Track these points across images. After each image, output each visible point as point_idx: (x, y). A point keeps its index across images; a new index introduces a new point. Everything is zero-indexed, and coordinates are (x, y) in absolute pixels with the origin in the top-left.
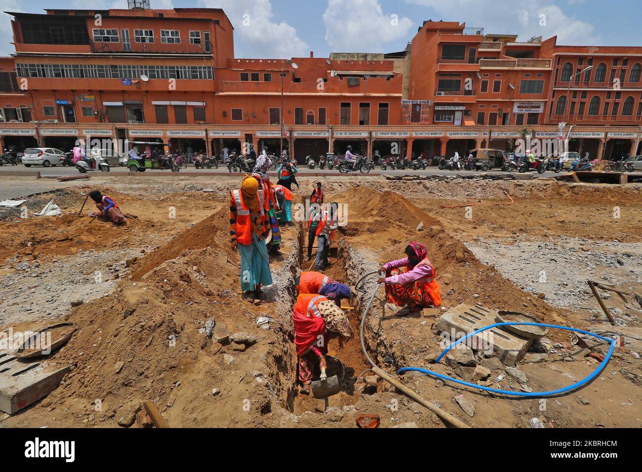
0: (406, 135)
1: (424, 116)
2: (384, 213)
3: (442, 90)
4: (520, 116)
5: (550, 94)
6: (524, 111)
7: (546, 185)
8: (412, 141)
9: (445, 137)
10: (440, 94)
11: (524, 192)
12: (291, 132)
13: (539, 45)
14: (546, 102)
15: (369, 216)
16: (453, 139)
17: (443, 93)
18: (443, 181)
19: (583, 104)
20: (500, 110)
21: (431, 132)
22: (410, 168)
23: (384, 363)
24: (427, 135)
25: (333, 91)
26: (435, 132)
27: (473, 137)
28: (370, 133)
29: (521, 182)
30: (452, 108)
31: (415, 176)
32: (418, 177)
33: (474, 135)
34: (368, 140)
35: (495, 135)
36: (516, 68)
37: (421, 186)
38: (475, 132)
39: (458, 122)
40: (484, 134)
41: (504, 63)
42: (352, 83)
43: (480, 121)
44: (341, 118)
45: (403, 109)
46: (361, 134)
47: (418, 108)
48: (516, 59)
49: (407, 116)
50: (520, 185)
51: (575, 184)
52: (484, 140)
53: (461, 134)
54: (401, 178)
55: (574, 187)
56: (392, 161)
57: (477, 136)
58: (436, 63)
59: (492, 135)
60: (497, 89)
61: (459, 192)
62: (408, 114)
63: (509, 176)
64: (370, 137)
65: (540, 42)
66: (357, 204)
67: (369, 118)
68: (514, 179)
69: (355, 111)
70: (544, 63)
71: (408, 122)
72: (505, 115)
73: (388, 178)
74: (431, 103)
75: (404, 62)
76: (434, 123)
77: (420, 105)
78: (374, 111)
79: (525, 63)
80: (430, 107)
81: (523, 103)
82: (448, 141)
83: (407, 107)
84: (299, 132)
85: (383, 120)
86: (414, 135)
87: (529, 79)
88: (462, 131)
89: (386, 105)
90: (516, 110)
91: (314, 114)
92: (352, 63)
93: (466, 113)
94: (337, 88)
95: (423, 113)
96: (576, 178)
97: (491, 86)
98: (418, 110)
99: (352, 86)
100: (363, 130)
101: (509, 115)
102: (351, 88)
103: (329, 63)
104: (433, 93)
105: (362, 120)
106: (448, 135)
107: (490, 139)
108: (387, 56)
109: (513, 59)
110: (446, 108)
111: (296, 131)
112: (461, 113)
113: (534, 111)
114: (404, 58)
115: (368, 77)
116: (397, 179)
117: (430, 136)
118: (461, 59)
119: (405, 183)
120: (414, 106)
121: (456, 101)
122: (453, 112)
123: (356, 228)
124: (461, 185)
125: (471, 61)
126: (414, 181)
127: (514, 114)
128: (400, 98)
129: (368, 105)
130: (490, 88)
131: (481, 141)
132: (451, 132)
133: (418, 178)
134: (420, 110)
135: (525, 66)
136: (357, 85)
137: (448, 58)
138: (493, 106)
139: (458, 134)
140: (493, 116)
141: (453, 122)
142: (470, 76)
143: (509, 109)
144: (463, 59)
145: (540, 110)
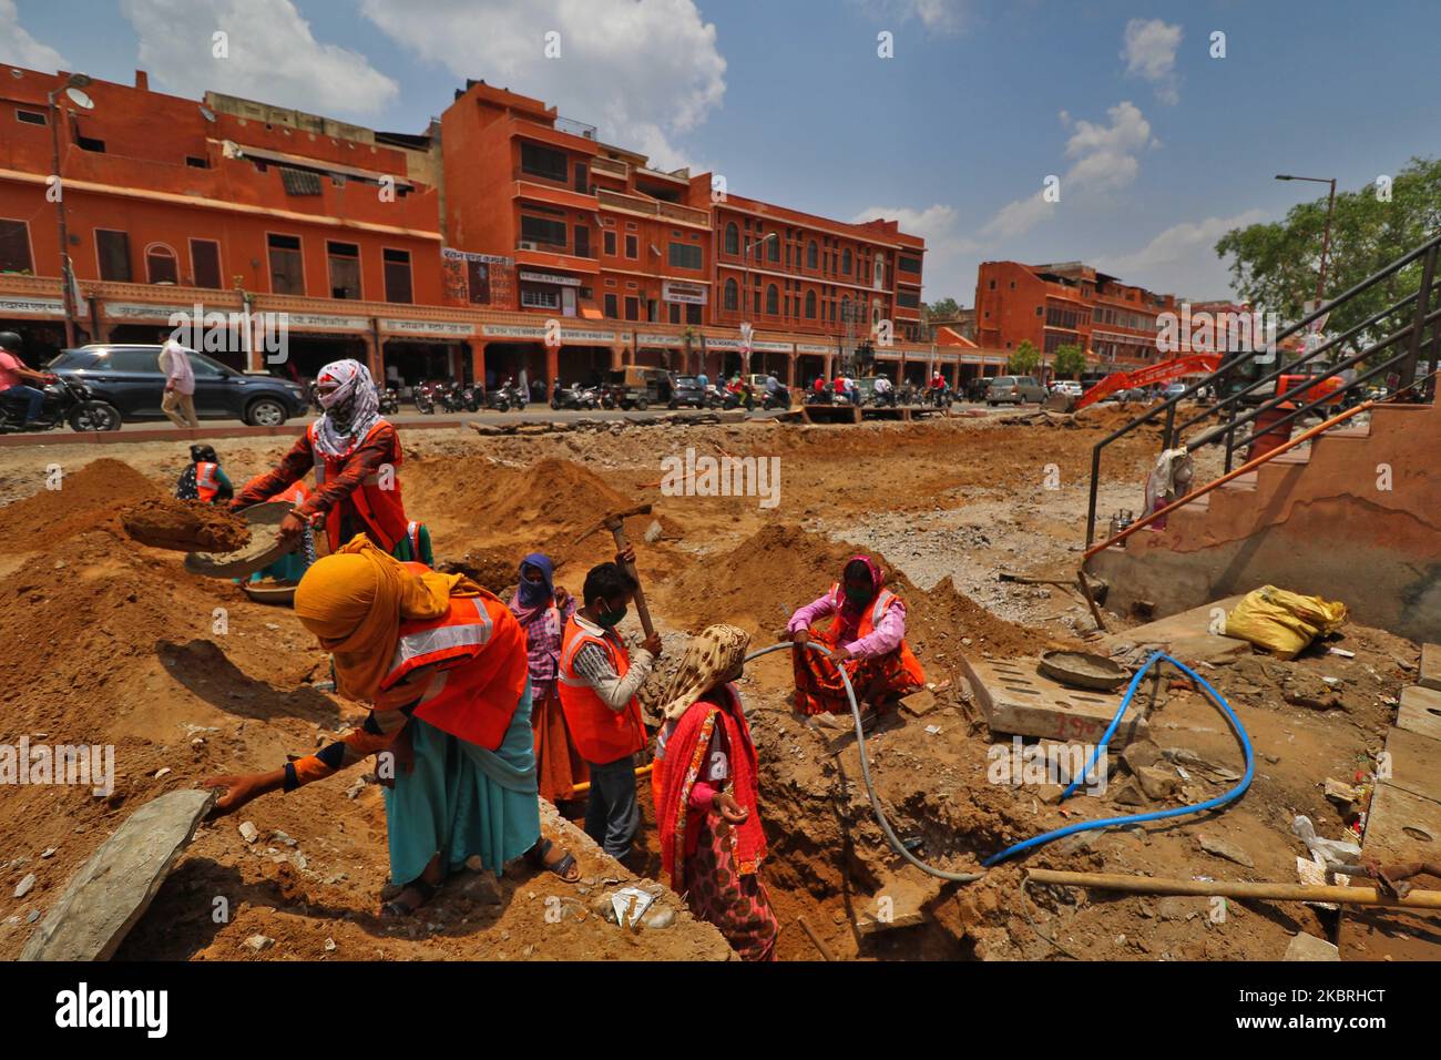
0: (467, 332)
1: (498, 291)
2: (559, 513)
3: (531, 240)
4: (675, 307)
5: (713, 272)
6: (680, 299)
7: (769, 430)
8: (483, 345)
9: (553, 341)
10: (528, 247)
11: (743, 445)
12: (94, 304)
13: (686, 182)
14: (709, 286)
15: (518, 527)
16: (568, 345)
17: (533, 245)
18: (607, 433)
19: (758, 294)
20: (641, 293)
21: (524, 328)
22: (489, 408)
23: (881, 859)
24: (515, 335)
25: (236, 198)
26: (531, 329)
27: (607, 342)
28: (374, 322)
29: (734, 427)
30: (555, 280)
31: (544, 424)
32: (551, 425)
33: (605, 339)
34: (369, 339)
35: (646, 340)
36: (659, 218)
37: (563, 445)
38: (609, 334)
39: (569, 311)
40: (625, 338)
41: (636, 205)
42: (300, 187)
43: (611, 311)
44: (275, 276)
45: (448, 270)
46: (346, 322)
47: (482, 272)
48: (657, 202)
49: (458, 287)
50: (735, 434)
51: (807, 427)
52: (626, 348)
53: (584, 335)
54: (515, 429)
55: (807, 432)
56: (445, 393)
57: (612, 340)
58: (510, 178)
59: (639, 340)
60: (631, 252)
61: (641, 453)
62: (461, 284)
63: (711, 417)
64: (375, 332)
65: (687, 177)
66: (456, 500)
67: (358, 282)
68: (718, 422)
69: (314, 261)
70: (699, 217)
71: (462, 301)
72: (651, 303)
73: (484, 432)
74: (509, 263)
75: (427, 160)
76: (521, 309)
77: (486, 266)
78: (370, 266)
79: (671, 212)
80: (508, 272)
81: (676, 283)
82: (560, 349)
83: (456, 266)
84: (130, 305)
85: (399, 292)
86: (486, 332)
87: (680, 241)
88: (584, 329)
89: (404, 257)
90: (667, 296)
91: (174, 254)
92: (287, 133)
93: (582, 293)
94: (248, 191)
95: (496, 284)
96: (807, 418)
97: (621, 246)
98: (483, 277)
99: (297, 195)
100: (350, 311)
101: (658, 303)
102: (295, 198)
103: (211, 118)
104: (511, 244)
105: (339, 286)
107: (636, 347)
108: (382, 137)
109: (651, 200)
110: (544, 279)
111: (116, 301)
112: (573, 291)
113: (693, 299)
114: (426, 151)
115: (344, 180)
116: (505, 433)
117: (522, 335)
118: (559, 179)
119: (528, 440)
120: (473, 266)
121: (562, 266)
122: (559, 288)
123: (504, 560)
124: (641, 438)
125: (580, 188)
126: (546, 435)
127: (665, 303)
128: (435, 243)
129: (352, 251)
130: (621, 251)
131: (621, 351)
133: (551, 428)
134: (488, 278)
135: (671, 216)
136: (313, 194)
137: (536, 174)
138: (630, 285)
139: (577, 335)
140: (631, 303)
141: (561, 310)
142: (581, 217)
143: (656, 293)
144: (564, 180)
145: (702, 300)
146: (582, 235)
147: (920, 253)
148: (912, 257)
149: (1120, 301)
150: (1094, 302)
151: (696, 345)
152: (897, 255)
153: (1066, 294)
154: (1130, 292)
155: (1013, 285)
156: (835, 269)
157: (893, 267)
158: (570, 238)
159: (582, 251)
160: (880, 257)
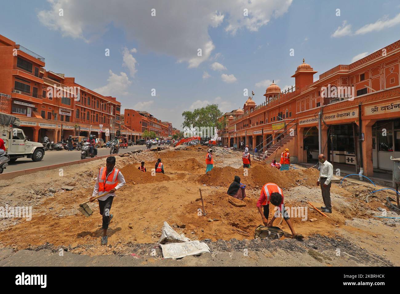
1: (4, 106)
3: (19, 90)
4: (62, 116)
5: (74, 106)
6: (64, 114)
9: (38, 127)
10: (18, 92)
13: (63, 78)
14: (73, 110)
16: (42, 129)
17: (20, 92)
19: (84, 114)
20: (53, 111)
21: (28, 122)
26: (31, 122)
27: (54, 128)
30: (26, 104)
33: (54, 127)
35: (65, 127)
38: (54, 125)
39: (29, 115)
40: (59, 126)
43: (43, 116)
52: (59, 130)
53: (47, 125)
57: (56, 127)
58: (12, 68)
59: (63, 127)
65: (64, 77)
72: (55, 114)
74: (9, 97)
76: (12, 113)
80: (8, 100)
81: (63, 109)
82: (40, 130)
88: (47, 123)
90: (60, 113)
93: (34, 109)
95: (3, 104)
101: (57, 114)
104: (11, 90)
106: (39, 125)
107: (62, 129)
110: (22, 104)
112: (31, 109)
113: (68, 114)
117: (27, 125)
121: (30, 100)
122: (26, 107)
125: (36, 75)
131: (57, 131)
132: (41, 123)
137: (22, 68)
138: (50, 108)
139: (45, 125)
140: (50, 114)
141: (26, 115)
142: (36, 85)
143: (57, 111)
144: (31, 72)
145: (70, 115)
146: (35, 90)
147: (120, 106)
148: (119, 107)
149: (152, 120)
150: (150, 121)
151: (78, 129)
152: (116, 106)
153: (145, 118)
154: (154, 119)
155: (134, 115)
156: (102, 109)
157: (115, 109)
158: (31, 90)
159: (35, 95)
160: (112, 106)
